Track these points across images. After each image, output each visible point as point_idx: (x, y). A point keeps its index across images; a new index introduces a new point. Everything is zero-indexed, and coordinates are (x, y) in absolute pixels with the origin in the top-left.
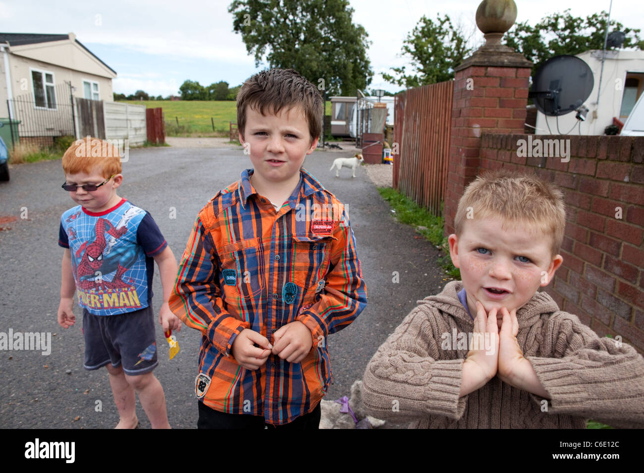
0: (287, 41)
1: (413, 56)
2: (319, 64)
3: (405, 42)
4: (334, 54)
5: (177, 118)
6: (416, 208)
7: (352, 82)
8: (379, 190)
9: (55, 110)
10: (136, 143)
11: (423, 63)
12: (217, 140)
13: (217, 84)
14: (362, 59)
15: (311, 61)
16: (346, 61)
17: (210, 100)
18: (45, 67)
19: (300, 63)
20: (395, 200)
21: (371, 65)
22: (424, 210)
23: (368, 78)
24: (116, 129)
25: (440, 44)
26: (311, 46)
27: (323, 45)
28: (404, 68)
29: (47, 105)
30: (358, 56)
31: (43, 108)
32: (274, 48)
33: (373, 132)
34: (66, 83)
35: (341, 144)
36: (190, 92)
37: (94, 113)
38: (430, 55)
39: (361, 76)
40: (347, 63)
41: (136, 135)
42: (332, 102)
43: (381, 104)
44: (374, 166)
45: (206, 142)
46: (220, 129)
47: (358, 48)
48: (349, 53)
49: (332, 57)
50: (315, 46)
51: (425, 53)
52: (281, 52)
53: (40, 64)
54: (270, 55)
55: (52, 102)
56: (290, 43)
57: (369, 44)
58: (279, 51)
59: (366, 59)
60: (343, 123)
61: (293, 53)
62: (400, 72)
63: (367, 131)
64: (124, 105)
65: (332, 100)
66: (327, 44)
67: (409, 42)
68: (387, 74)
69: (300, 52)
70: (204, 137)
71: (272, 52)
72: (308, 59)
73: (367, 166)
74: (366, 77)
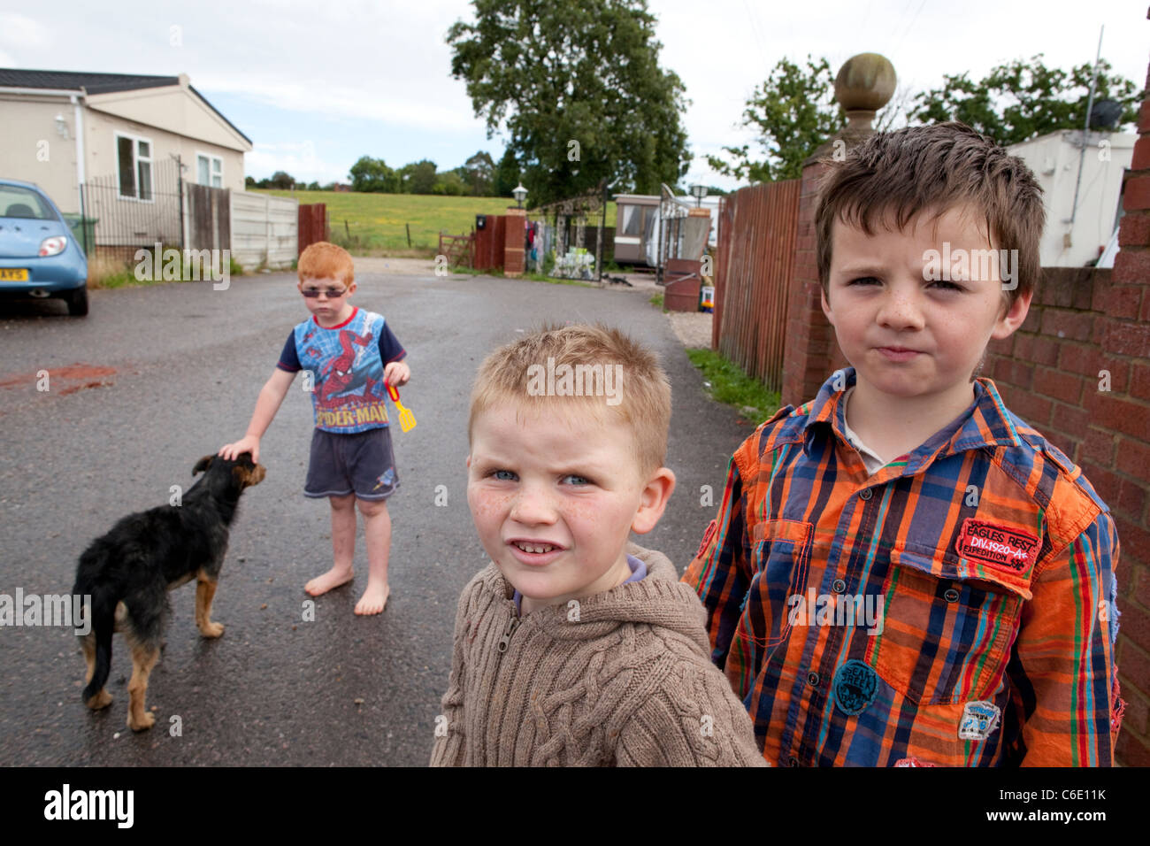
0: (544, 96)
1: (762, 128)
2: (598, 137)
3: (748, 103)
4: (624, 120)
5: (346, 223)
6: (743, 380)
7: (654, 169)
8: (688, 352)
9: (150, 202)
10: (280, 263)
11: (780, 140)
12: (414, 262)
13: (416, 164)
14: (674, 130)
15: (584, 131)
16: (645, 133)
17: (403, 192)
18: (138, 130)
19: (565, 135)
20: (712, 368)
21: (688, 141)
22: (756, 383)
23: (682, 163)
24: (249, 237)
25: (811, 109)
26: (585, 106)
27: (607, 105)
28: (746, 148)
29: (138, 194)
30: (667, 125)
31: (131, 198)
32: (521, 107)
33: (685, 258)
34: (173, 157)
35: (630, 277)
36: (368, 177)
37: (215, 210)
38: (793, 127)
39: (670, 160)
40: (647, 136)
41: (280, 248)
42: (618, 204)
43: (701, 210)
44: (685, 315)
45: (397, 265)
46: (420, 244)
47: (667, 110)
48: (651, 119)
49: (620, 126)
50: (591, 106)
51: (784, 124)
52: (533, 113)
53: (132, 126)
54: (512, 118)
55: (145, 189)
56: (550, 99)
57: (687, 105)
58: (529, 112)
59: (679, 131)
60: (636, 241)
61: (553, 116)
62: (740, 154)
63: (675, 255)
64: (261, 198)
65: (618, 201)
66: (614, 103)
67: (756, 104)
68: (716, 158)
69: (565, 114)
70: (393, 257)
71: (517, 113)
72: (578, 128)
73: (672, 315)
74: (679, 161)
